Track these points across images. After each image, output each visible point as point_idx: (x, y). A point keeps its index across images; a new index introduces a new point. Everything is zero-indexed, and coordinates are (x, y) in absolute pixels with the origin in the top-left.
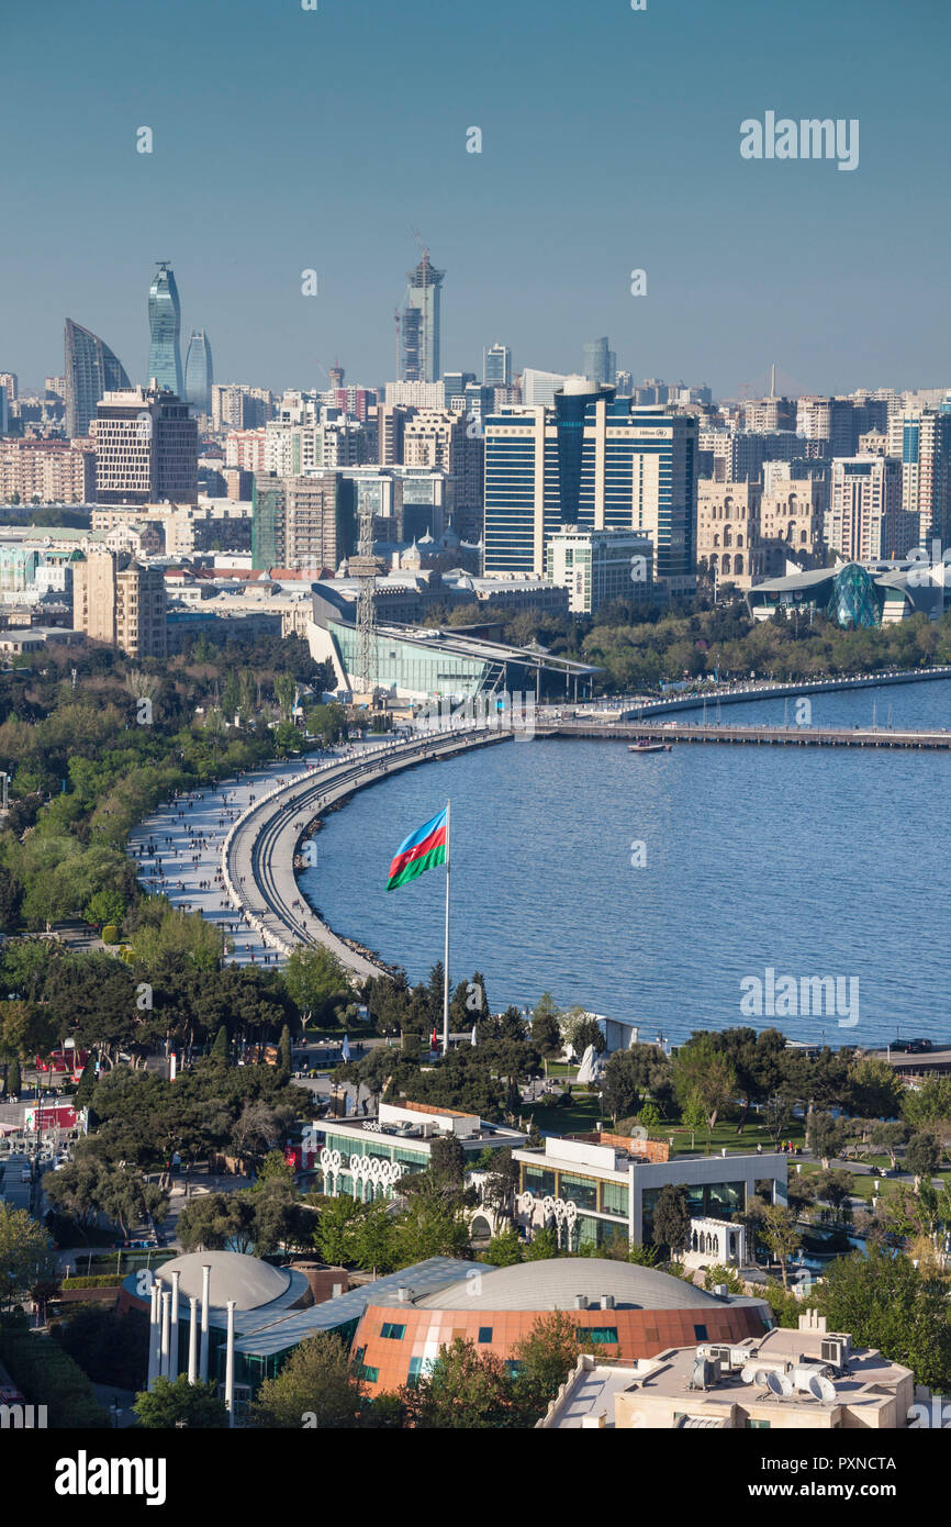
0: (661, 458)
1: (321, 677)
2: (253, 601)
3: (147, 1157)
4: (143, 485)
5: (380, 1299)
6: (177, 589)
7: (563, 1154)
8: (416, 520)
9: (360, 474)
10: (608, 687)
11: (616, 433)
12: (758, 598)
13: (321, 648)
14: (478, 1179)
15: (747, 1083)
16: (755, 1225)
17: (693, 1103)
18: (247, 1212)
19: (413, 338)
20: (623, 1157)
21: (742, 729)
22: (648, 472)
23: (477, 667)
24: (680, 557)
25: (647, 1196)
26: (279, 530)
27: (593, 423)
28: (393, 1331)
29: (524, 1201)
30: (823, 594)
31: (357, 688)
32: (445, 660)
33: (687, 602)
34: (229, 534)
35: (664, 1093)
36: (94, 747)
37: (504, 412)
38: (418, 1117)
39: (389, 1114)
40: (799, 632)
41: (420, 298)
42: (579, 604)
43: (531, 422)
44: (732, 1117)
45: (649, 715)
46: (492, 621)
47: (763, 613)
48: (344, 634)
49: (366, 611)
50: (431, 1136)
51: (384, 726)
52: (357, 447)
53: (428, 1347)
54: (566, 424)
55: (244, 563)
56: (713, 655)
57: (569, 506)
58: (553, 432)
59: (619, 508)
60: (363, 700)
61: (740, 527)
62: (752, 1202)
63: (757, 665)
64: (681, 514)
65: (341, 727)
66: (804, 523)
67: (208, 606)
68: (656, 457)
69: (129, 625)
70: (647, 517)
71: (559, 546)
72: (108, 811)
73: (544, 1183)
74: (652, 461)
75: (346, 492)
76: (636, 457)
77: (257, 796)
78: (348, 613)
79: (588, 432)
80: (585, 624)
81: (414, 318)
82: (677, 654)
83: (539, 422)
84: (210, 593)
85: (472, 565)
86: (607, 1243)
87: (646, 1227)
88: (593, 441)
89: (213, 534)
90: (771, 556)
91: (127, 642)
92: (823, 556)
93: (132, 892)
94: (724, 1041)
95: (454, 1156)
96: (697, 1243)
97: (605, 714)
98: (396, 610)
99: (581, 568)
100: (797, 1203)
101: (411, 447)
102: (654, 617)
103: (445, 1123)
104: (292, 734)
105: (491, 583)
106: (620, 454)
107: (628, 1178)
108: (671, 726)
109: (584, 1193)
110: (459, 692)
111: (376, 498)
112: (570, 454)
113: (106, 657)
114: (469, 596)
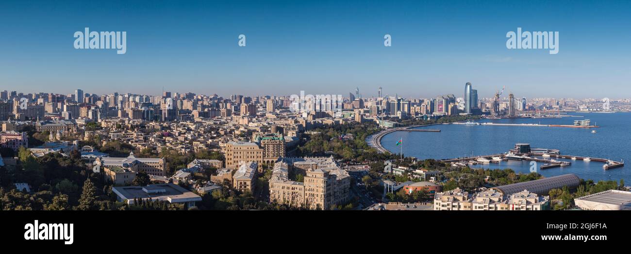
1: (378, 125)
2: (370, 118)
3: (377, 171)
4: (359, 107)
5: (405, 185)
6: (364, 117)
7: (418, 171)
8: (384, 110)
9: (379, 106)
10: (404, 126)
12: (416, 118)
13: (378, 122)
14: (409, 173)
15: (431, 164)
16: (436, 177)
17: (426, 166)
18: (389, 177)
19: (379, 94)
20: (424, 172)
21: (420, 130)
22: (406, 106)
23: (392, 124)
24: (409, 114)
25: (426, 175)
26: (372, 111)
28: (407, 188)
29: (414, 175)
30: (423, 117)
31: (381, 126)
32: (389, 123)
33: (410, 118)
34: (368, 112)
35: (423, 165)
36: (359, 131)
38: (403, 168)
39: (399, 167)
40: (421, 121)
41: (380, 90)
42: (400, 118)
44: (429, 167)
45: (409, 128)
46: (393, 119)
47: (417, 119)
48: (380, 121)
49: (382, 119)
50: (404, 169)
51: (384, 130)
52: (377, 104)
53: (411, 191)
55: (368, 114)
56: (414, 123)
57: (399, 109)
59: (403, 109)
60: (382, 127)
61: (414, 111)
62: (436, 175)
63: (418, 124)
64: (409, 110)
65: (381, 130)
66: (419, 111)
67: (367, 118)
69: (360, 120)
70: (406, 110)
71: (398, 113)
72: (362, 138)
73: (416, 174)
74: (406, 105)
75: (378, 108)
77: (375, 136)
78: (381, 119)
80: (401, 120)
81: (379, 92)
82: (410, 123)
84: (367, 117)
85: (390, 114)
86: (422, 180)
87: (426, 177)
89: (365, 112)
90: (417, 114)
91: (360, 121)
92: (421, 114)
93: (367, 146)
94: (428, 160)
95: (407, 171)
96: (431, 179)
97: (405, 128)
98: (385, 119)
99: (400, 115)
100: (440, 175)
101: (382, 104)
102: (407, 119)
103: (405, 168)
104: (377, 130)
105: (392, 116)
106: (403, 104)
107: (425, 173)
108: (411, 130)
109: (420, 175)
110: (391, 126)
111: (380, 109)
112: (399, 104)
113: (358, 123)
114: (390, 117)
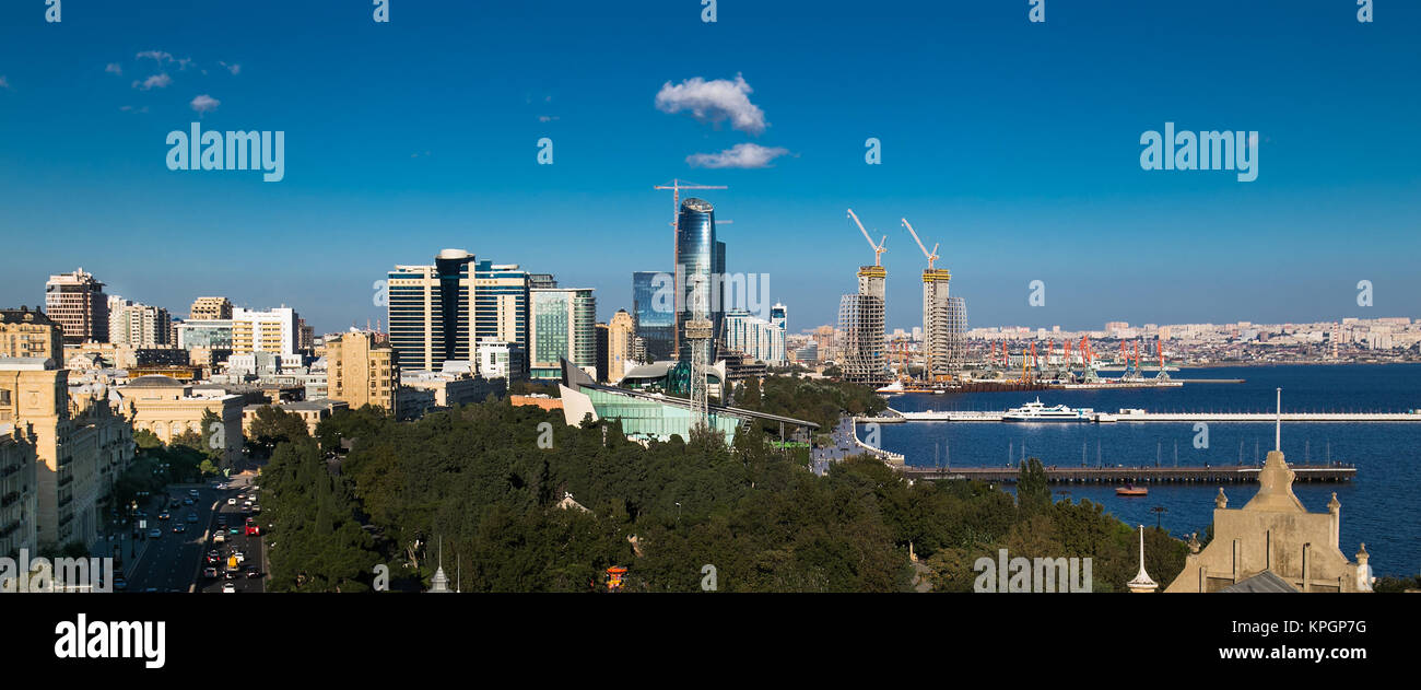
0: (517, 298)
11: (482, 282)
27: (466, 276)
37: (401, 270)
43: (422, 276)
54: (445, 277)
58: (437, 282)
68: (514, 296)
76: (500, 297)
79: (462, 282)
83: (427, 276)
88: (467, 288)
